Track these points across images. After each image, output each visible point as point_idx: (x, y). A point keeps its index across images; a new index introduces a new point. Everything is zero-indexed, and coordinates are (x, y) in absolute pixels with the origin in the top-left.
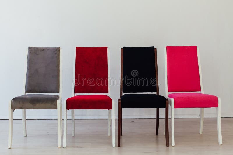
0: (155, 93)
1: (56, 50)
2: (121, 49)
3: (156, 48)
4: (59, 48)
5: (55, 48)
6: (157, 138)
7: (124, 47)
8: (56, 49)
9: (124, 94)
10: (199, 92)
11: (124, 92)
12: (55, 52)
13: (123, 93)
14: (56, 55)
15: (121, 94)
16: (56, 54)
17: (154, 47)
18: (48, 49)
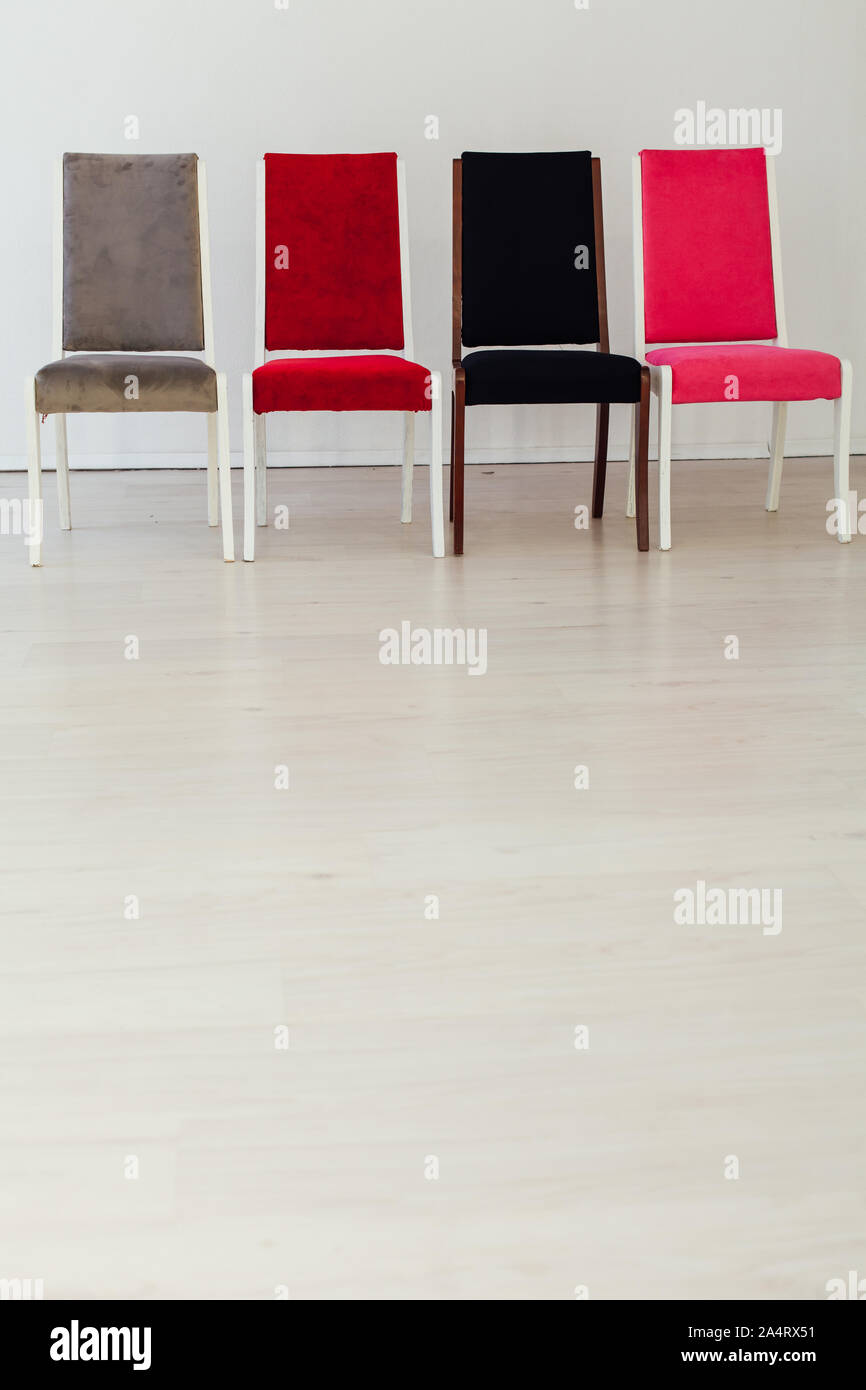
0: (592, 348)
1: (184, 167)
2: (455, 160)
3: (598, 159)
4: (194, 158)
5: (179, 157)
6: (598, 526)
7: (465, 155)
8: (181, 163)
9: (466, 351)
10: (768, 343)
11: (468, 344)
12: (177, 175)
13: (462, 347)
14: (184, 189)
15: (456, 351)
16: (180, 183)
17: (588, 153)
18: (148, 160)
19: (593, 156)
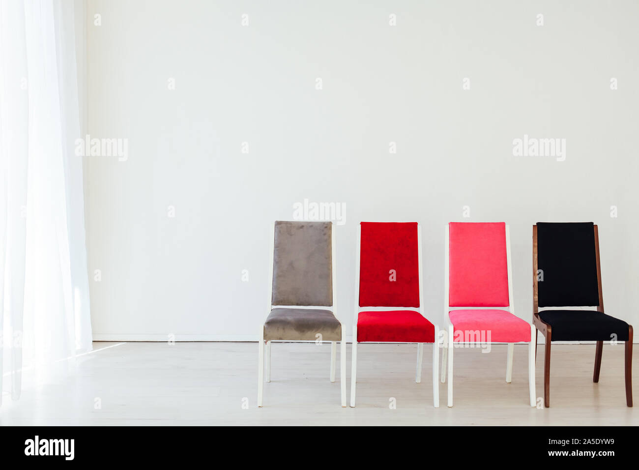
0: (594, 309)
2: (534, 226)
3: (597, 225)
6: (596, 388)
7: (538, 223)
9: (540, 309)
11: (541, 305)
13: (538, 308)
15: (535, 309)
17: (592, 223)
19: (594, 224)
